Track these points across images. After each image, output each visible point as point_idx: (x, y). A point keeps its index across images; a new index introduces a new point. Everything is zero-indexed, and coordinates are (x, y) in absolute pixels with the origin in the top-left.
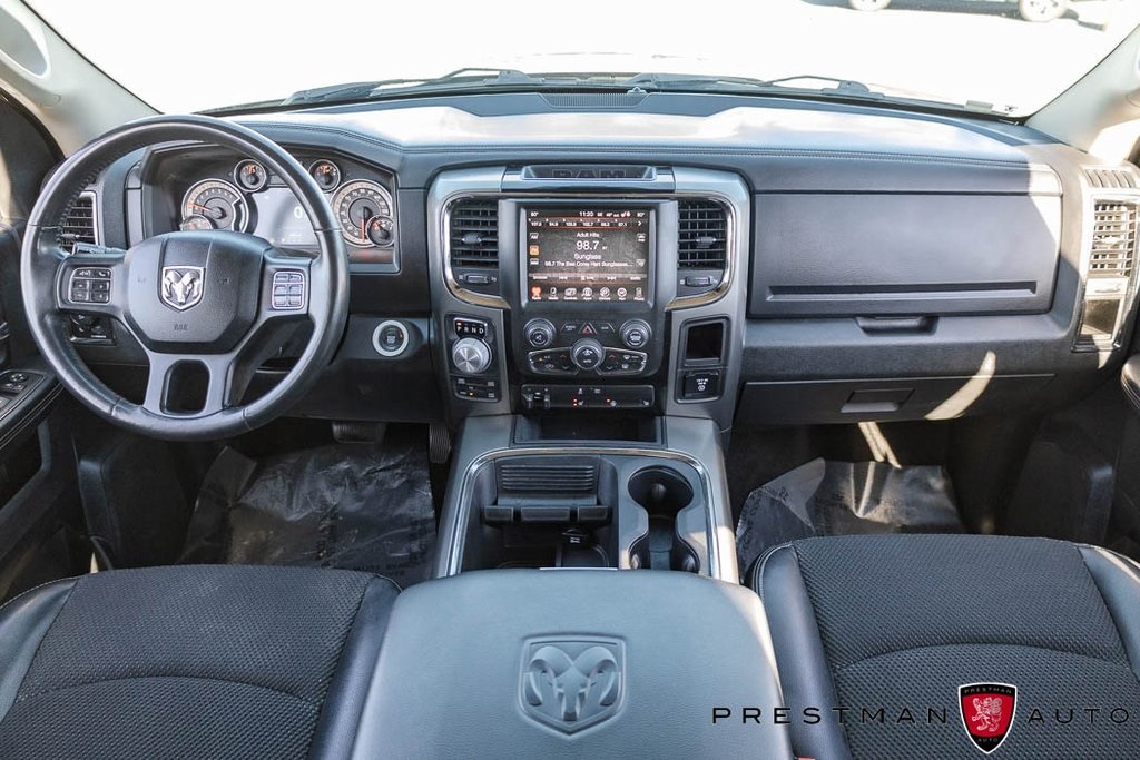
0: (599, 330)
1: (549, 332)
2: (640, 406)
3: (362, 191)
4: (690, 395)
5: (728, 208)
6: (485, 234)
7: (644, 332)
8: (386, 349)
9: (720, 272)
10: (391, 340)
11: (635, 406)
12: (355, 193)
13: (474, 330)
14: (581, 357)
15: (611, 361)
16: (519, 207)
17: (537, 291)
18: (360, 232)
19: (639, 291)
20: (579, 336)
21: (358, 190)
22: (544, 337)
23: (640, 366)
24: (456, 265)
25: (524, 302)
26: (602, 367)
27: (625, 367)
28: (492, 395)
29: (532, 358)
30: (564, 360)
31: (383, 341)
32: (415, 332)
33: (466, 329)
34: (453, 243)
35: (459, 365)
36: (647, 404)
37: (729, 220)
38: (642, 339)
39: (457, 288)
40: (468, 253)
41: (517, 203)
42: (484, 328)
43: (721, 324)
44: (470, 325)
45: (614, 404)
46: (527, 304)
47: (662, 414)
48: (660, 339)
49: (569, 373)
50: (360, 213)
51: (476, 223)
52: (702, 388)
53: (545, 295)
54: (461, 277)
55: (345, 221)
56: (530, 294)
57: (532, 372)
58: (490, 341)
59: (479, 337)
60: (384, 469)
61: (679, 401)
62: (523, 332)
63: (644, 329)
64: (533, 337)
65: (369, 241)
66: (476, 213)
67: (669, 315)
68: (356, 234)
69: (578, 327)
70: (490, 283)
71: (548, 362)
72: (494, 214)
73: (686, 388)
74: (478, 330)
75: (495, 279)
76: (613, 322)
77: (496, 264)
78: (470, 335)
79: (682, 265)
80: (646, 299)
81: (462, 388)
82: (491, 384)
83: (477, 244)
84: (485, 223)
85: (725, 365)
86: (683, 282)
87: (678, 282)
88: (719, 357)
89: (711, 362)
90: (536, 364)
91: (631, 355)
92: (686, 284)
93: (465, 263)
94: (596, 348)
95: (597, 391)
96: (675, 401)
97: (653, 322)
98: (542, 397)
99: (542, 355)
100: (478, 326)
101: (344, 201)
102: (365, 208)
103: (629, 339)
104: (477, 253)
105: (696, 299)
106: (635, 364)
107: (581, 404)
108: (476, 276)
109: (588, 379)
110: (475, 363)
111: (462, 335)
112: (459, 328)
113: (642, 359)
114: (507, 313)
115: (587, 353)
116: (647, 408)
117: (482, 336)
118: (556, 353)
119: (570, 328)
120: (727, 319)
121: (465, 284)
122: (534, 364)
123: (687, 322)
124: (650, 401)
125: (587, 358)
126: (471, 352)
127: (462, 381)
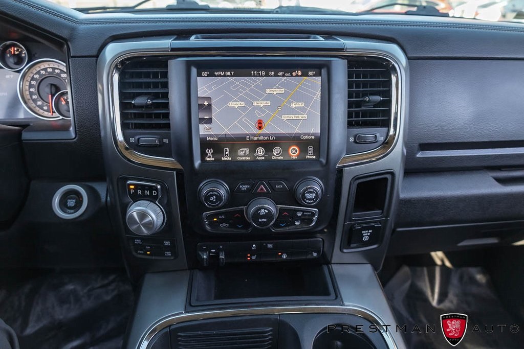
0: (273, 189)
1: (223, 192)
2: (309, 257)
3: (49, 70)
4: (355, 245)
5: (394, 68)
6: (156, 96)
7: (318, 188)
8: (65, 212)
9: (385, 129)
10: (71, 203)
11: (304, 257)
12: (43, 72)
13: (147, 193)
14: (256, 215)
15: (286, 217)
16: (189, 65)
17: (210, 152)
18: (48, 107)
19: (311, 149)
20: (253, 195)
21: (45, 69)
22: (219, 198)
23: (312, 221)
24: (129, 128)
25: (197, 163)
26: (276, 225)
27: (298, 223)
28: (168, 253)
29: (208, 218)
30: (238, 219)
31: (63, 204)
32: (93, 194)
33: (140, 192)
34: (123, 106)
35: (133, 228)
36: (315, 254)
37: (394, 79)
38: (317, 197)
39: (127, 149)
40: (140, 116)
41: (187, 61)
42: (156, 189)
43: (386, 179)
44: (143, 188)
45: (284, 256)
46: (201, 165)
47: (328, 263)
48: (330, 196)
49: (243, 231)
50: (48, 90)
51: (148, 85)
52: (366, 238)
53: (218, 156)
54: (132, 140)
55: (35, 97)
56: (203, 155)
57: (206, 231)
58: (166, 202)
59: (152, 199)
60: (101, 287)
61: (345, 251)
62: (196, 193)
63: (317, 186)
64: (207, 198)
65: (57, 114)
66: (147, 75)
67: (340, 171)
68: (45, 108)
69: (253, 186)
70: (162, 145)
71: (222, 221)
72: (165, 75)
73: (352, 238)
74: (151, 193)
75: (166, 141)
76: (285, 180)
77: (168, 126)
78: (143, 197)
79: (350, 124)
80: (318, 156)
81: (138, 247)
82: (167, 243)
83: (147, 106)
84: (156, 85)
85: (387, 216)
86: (352, 139)
87: (348, 139)
88: (383, 210)
89: (374, 215)
90: (211, 224)
91: (303, 211)
92: (355, 142)
93: (138, 126)
94: (269, 206)
95: (270, 246)
96: (341, 250)
97: (324, 178)
98: (217, 254)
99: (216, 215)
100: (151, 189)
101: (33, 79)
102: (52, 85)
103: (304, 197)
104: (149, 116)
105: (364, 155)
106: (307, 220)
107: (254, 258)
108: (148, 138)
109: (263, 235)
110: (149, 225)
111: (136, 198)
112: (132, 191)
113: (313, 214)
114: (180, 173)
115: (263, 212)
116: (315, 259)
117: (156, 197)
118: (230, 212)
119: (244, 187)
120: (392, 174)
121: (137, 147)
122: (209, 224)
123: (356, 178)
124: (318, 252)
125: (263, 217)
126: (143, 215)
127: (138, 242)
